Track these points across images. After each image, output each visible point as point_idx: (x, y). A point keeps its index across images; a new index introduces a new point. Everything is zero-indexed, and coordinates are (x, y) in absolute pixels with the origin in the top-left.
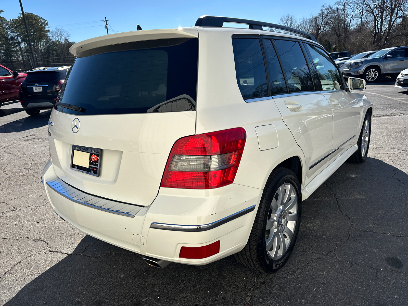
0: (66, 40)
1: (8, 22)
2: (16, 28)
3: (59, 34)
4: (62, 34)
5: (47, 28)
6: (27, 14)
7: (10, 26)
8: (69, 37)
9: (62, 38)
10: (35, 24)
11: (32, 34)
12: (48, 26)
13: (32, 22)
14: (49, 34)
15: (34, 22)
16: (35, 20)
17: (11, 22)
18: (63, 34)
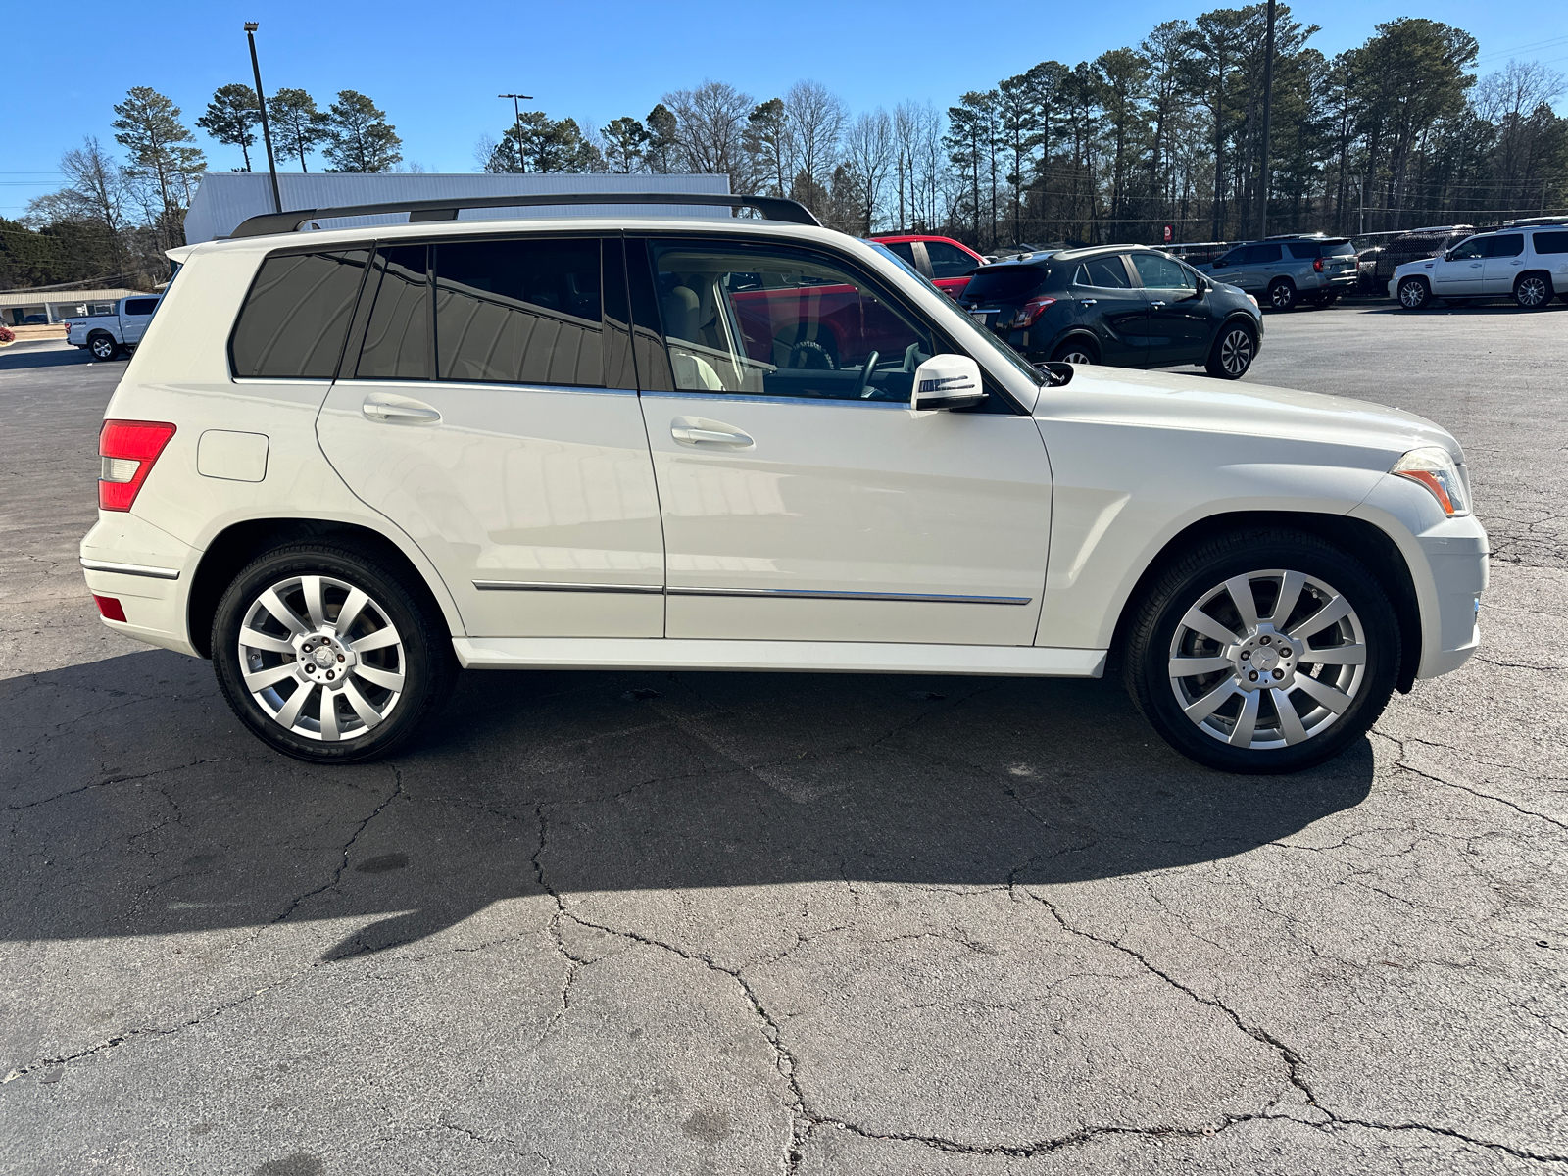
0: (1543, 110)
1: (1327, 66)
2: (1350, 83)
3: (1515, 89)
4: (1527, 88)
5: (1467, 71)
6: (1404, 24)
7: (1329, 79)
8: (1559, 97)
9: (1526, 102)
10: (1421, 59)
11: (1401, 100)
12: (1472, 63)
13: (1409, 54)
14: (1471, 94)
15: (1420, 53)
16: (1426, 42)
17: (1338, 65)
18: (1533, 85)
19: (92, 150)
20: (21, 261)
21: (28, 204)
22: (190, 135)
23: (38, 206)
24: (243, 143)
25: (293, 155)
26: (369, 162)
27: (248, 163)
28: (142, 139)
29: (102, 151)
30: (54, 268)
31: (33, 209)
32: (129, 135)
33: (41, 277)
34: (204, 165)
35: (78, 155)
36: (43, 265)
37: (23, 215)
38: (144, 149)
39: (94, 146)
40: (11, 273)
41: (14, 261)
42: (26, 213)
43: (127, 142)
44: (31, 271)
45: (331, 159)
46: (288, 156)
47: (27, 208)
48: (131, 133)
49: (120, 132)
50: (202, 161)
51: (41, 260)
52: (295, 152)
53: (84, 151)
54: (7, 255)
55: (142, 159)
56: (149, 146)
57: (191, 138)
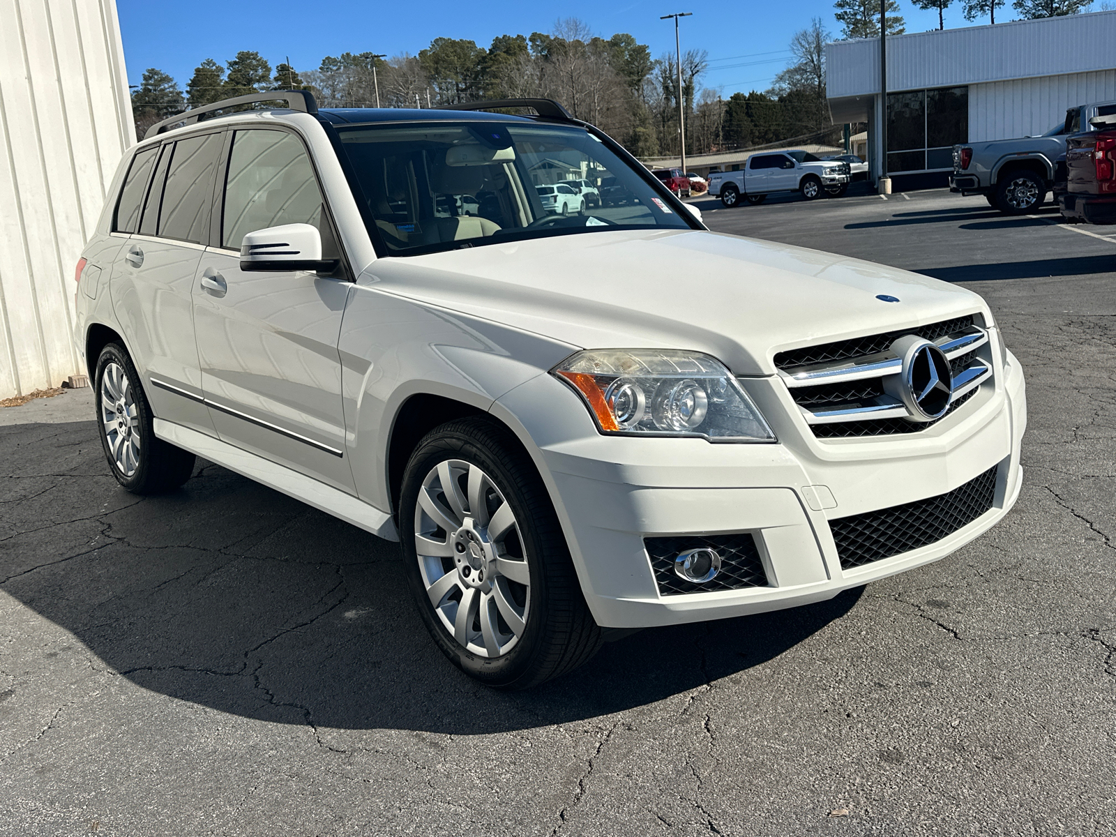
19: (816, 29)
20: (761, 125)
21: (774, 78)
22: (895, 6)
23: (781, 79)
24: (940, 6)
25: (984, 11)
26: (1057, 8)
27: (941, 24)
28: (855, 14)
29: (823, 29)
30: (783, 129)
31: (777, 82)
32: (846, 12)
33: (772, 138)
34: (902, 31)
35: (805, 35)
36: (776, 127)
37: (770, 87)
38: (856, 23)
39: (818, 26)
40: (752, 136)
41: (755, 125)
42: (771, 86)
43: (844, 19)
44: (766, 133)
45: (1020, 10)
46: (979, 13)
47: (773, 82)
48: (848, 11)
49: (840, 11)
50: (901, 28)
51: (774, 123)
52: (987, 8)
53: (810, 30)
54: (752, 121)
55: (854, 32)
56: (860, 20)
57: (896, 8)
